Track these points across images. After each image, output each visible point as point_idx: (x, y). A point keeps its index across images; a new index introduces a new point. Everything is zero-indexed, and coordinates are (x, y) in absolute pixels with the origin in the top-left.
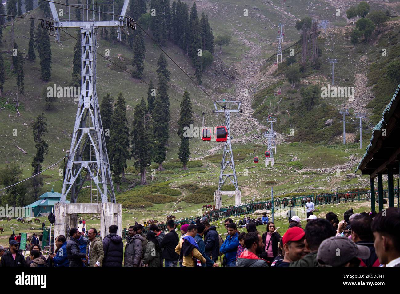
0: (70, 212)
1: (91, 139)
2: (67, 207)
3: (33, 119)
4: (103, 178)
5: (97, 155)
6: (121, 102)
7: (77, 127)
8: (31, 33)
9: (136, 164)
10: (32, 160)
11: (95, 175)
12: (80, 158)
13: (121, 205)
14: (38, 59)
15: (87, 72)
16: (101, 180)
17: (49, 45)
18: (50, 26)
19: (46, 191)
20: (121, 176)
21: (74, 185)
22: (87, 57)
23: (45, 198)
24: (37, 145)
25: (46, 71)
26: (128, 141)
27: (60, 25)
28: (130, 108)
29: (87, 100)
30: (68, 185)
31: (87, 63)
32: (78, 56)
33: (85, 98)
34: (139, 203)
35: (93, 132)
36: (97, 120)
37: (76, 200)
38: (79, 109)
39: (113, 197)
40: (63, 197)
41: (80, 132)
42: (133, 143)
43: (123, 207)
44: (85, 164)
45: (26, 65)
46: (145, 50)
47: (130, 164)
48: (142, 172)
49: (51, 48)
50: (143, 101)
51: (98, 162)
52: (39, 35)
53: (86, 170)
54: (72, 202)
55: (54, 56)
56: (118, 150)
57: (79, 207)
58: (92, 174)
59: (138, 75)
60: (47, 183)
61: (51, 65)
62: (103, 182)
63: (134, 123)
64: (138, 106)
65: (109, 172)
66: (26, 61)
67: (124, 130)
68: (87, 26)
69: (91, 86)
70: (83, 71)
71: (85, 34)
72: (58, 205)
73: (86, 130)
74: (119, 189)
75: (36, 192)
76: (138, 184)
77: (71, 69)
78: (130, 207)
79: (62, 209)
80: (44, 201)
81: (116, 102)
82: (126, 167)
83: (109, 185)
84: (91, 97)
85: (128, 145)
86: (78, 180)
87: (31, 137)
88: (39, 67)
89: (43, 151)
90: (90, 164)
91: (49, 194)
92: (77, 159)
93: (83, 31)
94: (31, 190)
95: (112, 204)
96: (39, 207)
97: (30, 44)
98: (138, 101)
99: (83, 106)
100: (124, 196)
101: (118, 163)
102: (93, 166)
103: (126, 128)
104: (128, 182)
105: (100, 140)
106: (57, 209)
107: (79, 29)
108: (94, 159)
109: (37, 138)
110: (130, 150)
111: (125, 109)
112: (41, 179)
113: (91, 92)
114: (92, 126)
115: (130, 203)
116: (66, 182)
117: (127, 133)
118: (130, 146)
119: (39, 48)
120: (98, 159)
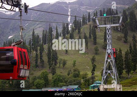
0: (105, 88)
1: (111, 63)
2: (104, 86)
3: (91, 57)
4: (115, 76)
5: (113, 68)
6: (120, 51)
7: (106, 60)
8: (90, 29)
9: (126, 72)
10: (91, 70)
11: (113, 75)
12: (107, 70)
13: (122, 85)
14: (92, 38)
15: (109, 41)
16: (114, 77)
17: (96, 33)
18: (96, 27)
19: (96, 81)
20: (121, 75)
21: (106, 78)
22: (109, 36)
23: (96, 83)
24: (93, 66)
25: (95, 41)
26: (123, 64)
27: (99, 26)
28: (123, 53)
29: (109, 50)
30: (104, 79)
31: (109, 38)
32: (105, 36)
33: (108, 50)
34: (128, 85)
35: (111, 61)
36: (112, 57)
37: (106, 84)
38: (106, 54)
39: (119, 83)
40: (102, 82)
41: (107, 61)
42: (125, 64)
43: (122, 86)
44: (109, 72)
45: (89, 40)
46: (128, 33)
47: (124, 71)
48: (128, 74)
49: (96, 34)
50: (128, 50)
51: (113, 71)
52: (92, 30)
53: (109, 74)
54: (105, 84)
55: (97, 36)
56: (120, 67)
57: (108, 86)
58: (111, 75)
59: (126, 42)
60: (96, 78)
61: (97, 39)
62: (115, 77)
63: (125, 58)
64: (126, 52)
65: (117, 74)
66: (88, 39)
67: (121, 60)
68: (108, 26)
69: (110, 46)
70: (108, 41)
71: (108, 29)
72: (100, 85)
73: (109, 60)
74: (120, 80)
75: (93, 81)
76: (127, 78)
77: (103, 40)
78: (124, 86)
79: (102, 87)
80: (95, 84)
81: (118, 51)
82: (123, 72)
83: (117, 79)
84: (110, 49)
85: (123, 65)
86: (107, 77)
87: (91, 63)
88: (93, 40)
89: (95, 68)
90: (111, 72)
91: (97, 82)
92: (106, 70)
93: (107, 28)
94: (91, 80)
95: (119, 85)
96: (94, 86)
97: (90, 33)
98: (126, 50)
99: (108, 52)
100: (122, 82)
101: (120, 71)
102: (112, 72)
103: (122, 59)
104: (123, 78)
105: (114, 64)
106: (100, 87)
107: (106, 27)
108: (112, 70)
109: (93, 63)
110: (124, 67)
111: (122, 53)
112: (94, 77)
113: (110, 48)
114: (111, 59)
115: (125, 85)
116: (103, 78)
117: (123, 61)
118: (124, 65)
119: (92, 34)
120: (113, 70)
